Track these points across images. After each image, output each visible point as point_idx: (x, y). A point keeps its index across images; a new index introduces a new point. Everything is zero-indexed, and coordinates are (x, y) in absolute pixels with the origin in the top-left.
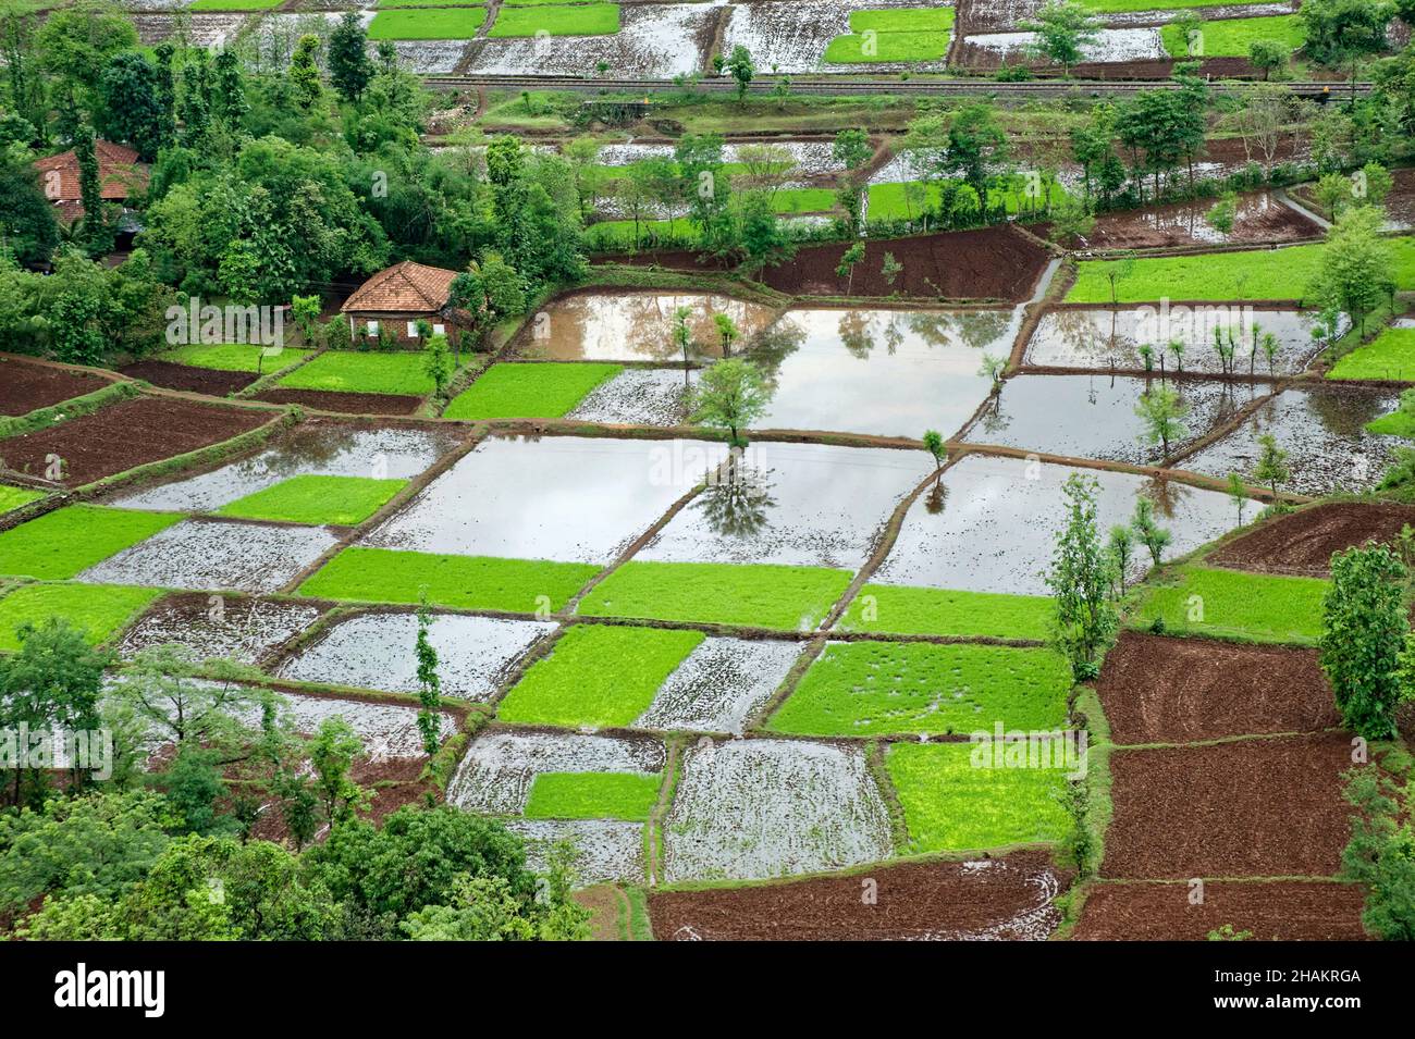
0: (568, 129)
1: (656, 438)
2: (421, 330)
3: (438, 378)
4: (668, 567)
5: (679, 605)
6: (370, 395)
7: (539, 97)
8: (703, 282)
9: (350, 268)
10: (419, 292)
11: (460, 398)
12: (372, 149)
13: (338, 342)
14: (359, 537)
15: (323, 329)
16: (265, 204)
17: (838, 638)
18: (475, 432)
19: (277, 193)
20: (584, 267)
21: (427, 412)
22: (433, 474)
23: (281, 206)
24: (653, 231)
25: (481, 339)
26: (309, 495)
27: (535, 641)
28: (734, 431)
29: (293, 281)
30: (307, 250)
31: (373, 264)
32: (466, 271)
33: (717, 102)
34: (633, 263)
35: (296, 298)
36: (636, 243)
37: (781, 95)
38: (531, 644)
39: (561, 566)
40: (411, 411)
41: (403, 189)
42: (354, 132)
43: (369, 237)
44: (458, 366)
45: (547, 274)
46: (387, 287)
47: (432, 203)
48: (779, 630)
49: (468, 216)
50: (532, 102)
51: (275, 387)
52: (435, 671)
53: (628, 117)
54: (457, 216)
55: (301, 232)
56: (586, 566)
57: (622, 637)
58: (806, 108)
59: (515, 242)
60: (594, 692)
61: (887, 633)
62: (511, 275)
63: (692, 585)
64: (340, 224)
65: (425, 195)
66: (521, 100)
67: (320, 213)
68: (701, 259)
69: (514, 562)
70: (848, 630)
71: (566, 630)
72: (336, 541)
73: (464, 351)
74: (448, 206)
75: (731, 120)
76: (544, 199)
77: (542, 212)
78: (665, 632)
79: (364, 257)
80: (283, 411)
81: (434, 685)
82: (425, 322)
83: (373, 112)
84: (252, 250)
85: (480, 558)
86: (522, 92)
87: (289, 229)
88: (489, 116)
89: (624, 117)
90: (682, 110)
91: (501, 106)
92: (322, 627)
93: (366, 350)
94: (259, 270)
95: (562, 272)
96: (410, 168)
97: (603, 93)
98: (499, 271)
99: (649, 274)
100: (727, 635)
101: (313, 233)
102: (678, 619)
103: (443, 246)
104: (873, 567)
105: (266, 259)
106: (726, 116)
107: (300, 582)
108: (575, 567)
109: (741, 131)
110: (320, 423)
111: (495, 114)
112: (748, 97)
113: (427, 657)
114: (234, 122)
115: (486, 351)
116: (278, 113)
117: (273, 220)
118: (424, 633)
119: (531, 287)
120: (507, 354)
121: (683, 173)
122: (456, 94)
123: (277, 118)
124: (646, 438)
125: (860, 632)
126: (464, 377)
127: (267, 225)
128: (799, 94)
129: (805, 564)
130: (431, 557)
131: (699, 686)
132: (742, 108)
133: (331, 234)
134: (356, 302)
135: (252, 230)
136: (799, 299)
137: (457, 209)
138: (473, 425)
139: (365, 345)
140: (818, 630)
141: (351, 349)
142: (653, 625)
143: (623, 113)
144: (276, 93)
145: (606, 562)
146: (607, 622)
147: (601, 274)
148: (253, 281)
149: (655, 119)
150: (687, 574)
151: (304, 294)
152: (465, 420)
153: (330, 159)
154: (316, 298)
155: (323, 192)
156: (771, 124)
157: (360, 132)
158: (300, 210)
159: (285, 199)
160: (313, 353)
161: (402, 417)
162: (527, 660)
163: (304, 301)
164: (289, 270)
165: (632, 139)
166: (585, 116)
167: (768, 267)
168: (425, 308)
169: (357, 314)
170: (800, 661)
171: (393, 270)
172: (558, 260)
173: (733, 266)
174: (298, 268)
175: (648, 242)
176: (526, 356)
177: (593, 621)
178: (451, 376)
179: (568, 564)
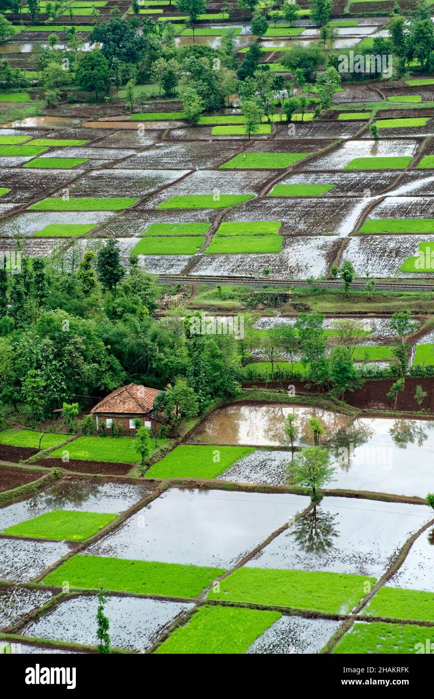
0: (243, 307)
1: (268, 492)
2: (137, 425)
3: (143, 453)
4: (264, 571)
5: (268, 595)
6: (103, 463)
7: (227, 289)
8: (309, 400)
9: (99, 387)
10: (137, 402)
11: (156, 465)
12: (120, 317)
13: (88, 430)
14: (84, 549)
15: (81, 423)
16: (50, 349)
17: (362, 620)
18: (161, 486)
19: (58, 343)
20: (238, 389)
21: (135, 474)
22: (134, 511)
23: (60, 350)
24: (281, 369)
25: (172, 430)
26: (58, 522)
27: (179, 615)
28: (314, 489)
29: (65, 395)
30: (74, 376)
31: (112, 385)
32: (165, 390)
33: (332, 294)
34: (268, 388)
35: (65, 405)
36: (271, 375)
37: (370, 290)
38: (176, 617)
39: (201, 569)
40: (125, 473)
41: (134, 342)
42: (111, 308)
43: (112, 369)
44: (157, 446)
45: (216, 393)
46: (118, 399)
47: (151, 350)
48: (327, 613)
49: (172, 358)
50: (223, 292)
51: (48, 457)
52: (107, 632)
53: (279, 301)
54: (164, 357)
55: (70, 365)
56: (216, 569)
57: (231, 614)
58: (385, 299)
59: (196, 374)
60: (210, 648)
61: (392, 618)
62: (191, 393)
63: (278, 583)
64: (94, 361)
65: (147, 345)
66: (216, 290)
67: (82, 355)
68: (308, 386)
69: (174, 565)
70: (368, 615)
71: (199, 609)
72: (70, 550)
73: (161, 438)
74: (160, 352)
75: (339, 304)
76: (216, 349)
77: (214, 356)
78: (257, 611)
79: (107, 379)
80: (50, 471)
81: (106, 641)
82: (139, 420)
83: (122, 296)
84: (42, 376)
85: (153, 563)
86: (217, 286)
87: (63, 363)
88: (197, 300)
89: (277, 301)
90: (311, 298)
91: (205, 294)
92: (53, 604)
93: (104, 436)
94: (45, 388)
95: (225, 391)
96: (139, 329)
97: (265, 287)
98: (184, 390)
99: (277, 394)
100: (295, 615)
101: (78, 366)
102: (267, 604)
103: (158, 375)
104: (389, 576)
105: (49, 382)
106: (337, 302)
107: (44, 576)
108: (209, 569)
109: (344, 311)
110: (71, 479)
111: (201, 298)
112: (350, 291)
113: (103, 623)
114: (41, 301)
115: (174, 437)
116: (67, 296)
117: (55, 358)
118: (101, 608)
119: (205, 400)
120: (185, 440)
121: (300, 335)
122: (179, 286)
123: (67, 299)
124: (262, 492)
125: (376, 616)
126: (160, 453)
127: (50, 361)
128: (381, 290)
129: (348, 572)
130: (126, 562)
131: (274, 646)
132: (347, 298)
133: (88, 367)
134: (100, 408)
135: (42, 364)
136: (365, 412)
137: (165, 354)
138: (160, 482)
139: (104, 433)
140: (351, 614)
141: (96, 435)
142: (251, 607)
143: (276, 299)
144: (67, 285)
145: (228, 568)
146: (224, 604)
147: (249, 393)
148: (41, 394)
149: (294, 303)
150: (276, 576)
151: (70, 402)
152: (156, 479)
153: (91, 324)
154: (76, 404)
155: (84, 342)
156: (363, 307)
157: (114, 308)
158: (70, 353)
159: (62, 346)
160: (73, 437)
161: (119, 476)
162: (172, 627)
163: (69, 406)
164: (62, 388)
165: (280, 314)
166: (254, 300)
167: (347, 392)
168: (140, 411)
169: (100, 414)
170: (337, 633)
171: (124, 389)
172: (222, 384)
173: (327, 390)
174: (68, 387)
175: (278, 375)
176: (198, 441)
177: (216, 603)
178: (151, 452)
179: (206, 568)
